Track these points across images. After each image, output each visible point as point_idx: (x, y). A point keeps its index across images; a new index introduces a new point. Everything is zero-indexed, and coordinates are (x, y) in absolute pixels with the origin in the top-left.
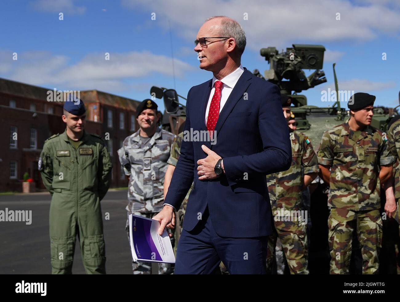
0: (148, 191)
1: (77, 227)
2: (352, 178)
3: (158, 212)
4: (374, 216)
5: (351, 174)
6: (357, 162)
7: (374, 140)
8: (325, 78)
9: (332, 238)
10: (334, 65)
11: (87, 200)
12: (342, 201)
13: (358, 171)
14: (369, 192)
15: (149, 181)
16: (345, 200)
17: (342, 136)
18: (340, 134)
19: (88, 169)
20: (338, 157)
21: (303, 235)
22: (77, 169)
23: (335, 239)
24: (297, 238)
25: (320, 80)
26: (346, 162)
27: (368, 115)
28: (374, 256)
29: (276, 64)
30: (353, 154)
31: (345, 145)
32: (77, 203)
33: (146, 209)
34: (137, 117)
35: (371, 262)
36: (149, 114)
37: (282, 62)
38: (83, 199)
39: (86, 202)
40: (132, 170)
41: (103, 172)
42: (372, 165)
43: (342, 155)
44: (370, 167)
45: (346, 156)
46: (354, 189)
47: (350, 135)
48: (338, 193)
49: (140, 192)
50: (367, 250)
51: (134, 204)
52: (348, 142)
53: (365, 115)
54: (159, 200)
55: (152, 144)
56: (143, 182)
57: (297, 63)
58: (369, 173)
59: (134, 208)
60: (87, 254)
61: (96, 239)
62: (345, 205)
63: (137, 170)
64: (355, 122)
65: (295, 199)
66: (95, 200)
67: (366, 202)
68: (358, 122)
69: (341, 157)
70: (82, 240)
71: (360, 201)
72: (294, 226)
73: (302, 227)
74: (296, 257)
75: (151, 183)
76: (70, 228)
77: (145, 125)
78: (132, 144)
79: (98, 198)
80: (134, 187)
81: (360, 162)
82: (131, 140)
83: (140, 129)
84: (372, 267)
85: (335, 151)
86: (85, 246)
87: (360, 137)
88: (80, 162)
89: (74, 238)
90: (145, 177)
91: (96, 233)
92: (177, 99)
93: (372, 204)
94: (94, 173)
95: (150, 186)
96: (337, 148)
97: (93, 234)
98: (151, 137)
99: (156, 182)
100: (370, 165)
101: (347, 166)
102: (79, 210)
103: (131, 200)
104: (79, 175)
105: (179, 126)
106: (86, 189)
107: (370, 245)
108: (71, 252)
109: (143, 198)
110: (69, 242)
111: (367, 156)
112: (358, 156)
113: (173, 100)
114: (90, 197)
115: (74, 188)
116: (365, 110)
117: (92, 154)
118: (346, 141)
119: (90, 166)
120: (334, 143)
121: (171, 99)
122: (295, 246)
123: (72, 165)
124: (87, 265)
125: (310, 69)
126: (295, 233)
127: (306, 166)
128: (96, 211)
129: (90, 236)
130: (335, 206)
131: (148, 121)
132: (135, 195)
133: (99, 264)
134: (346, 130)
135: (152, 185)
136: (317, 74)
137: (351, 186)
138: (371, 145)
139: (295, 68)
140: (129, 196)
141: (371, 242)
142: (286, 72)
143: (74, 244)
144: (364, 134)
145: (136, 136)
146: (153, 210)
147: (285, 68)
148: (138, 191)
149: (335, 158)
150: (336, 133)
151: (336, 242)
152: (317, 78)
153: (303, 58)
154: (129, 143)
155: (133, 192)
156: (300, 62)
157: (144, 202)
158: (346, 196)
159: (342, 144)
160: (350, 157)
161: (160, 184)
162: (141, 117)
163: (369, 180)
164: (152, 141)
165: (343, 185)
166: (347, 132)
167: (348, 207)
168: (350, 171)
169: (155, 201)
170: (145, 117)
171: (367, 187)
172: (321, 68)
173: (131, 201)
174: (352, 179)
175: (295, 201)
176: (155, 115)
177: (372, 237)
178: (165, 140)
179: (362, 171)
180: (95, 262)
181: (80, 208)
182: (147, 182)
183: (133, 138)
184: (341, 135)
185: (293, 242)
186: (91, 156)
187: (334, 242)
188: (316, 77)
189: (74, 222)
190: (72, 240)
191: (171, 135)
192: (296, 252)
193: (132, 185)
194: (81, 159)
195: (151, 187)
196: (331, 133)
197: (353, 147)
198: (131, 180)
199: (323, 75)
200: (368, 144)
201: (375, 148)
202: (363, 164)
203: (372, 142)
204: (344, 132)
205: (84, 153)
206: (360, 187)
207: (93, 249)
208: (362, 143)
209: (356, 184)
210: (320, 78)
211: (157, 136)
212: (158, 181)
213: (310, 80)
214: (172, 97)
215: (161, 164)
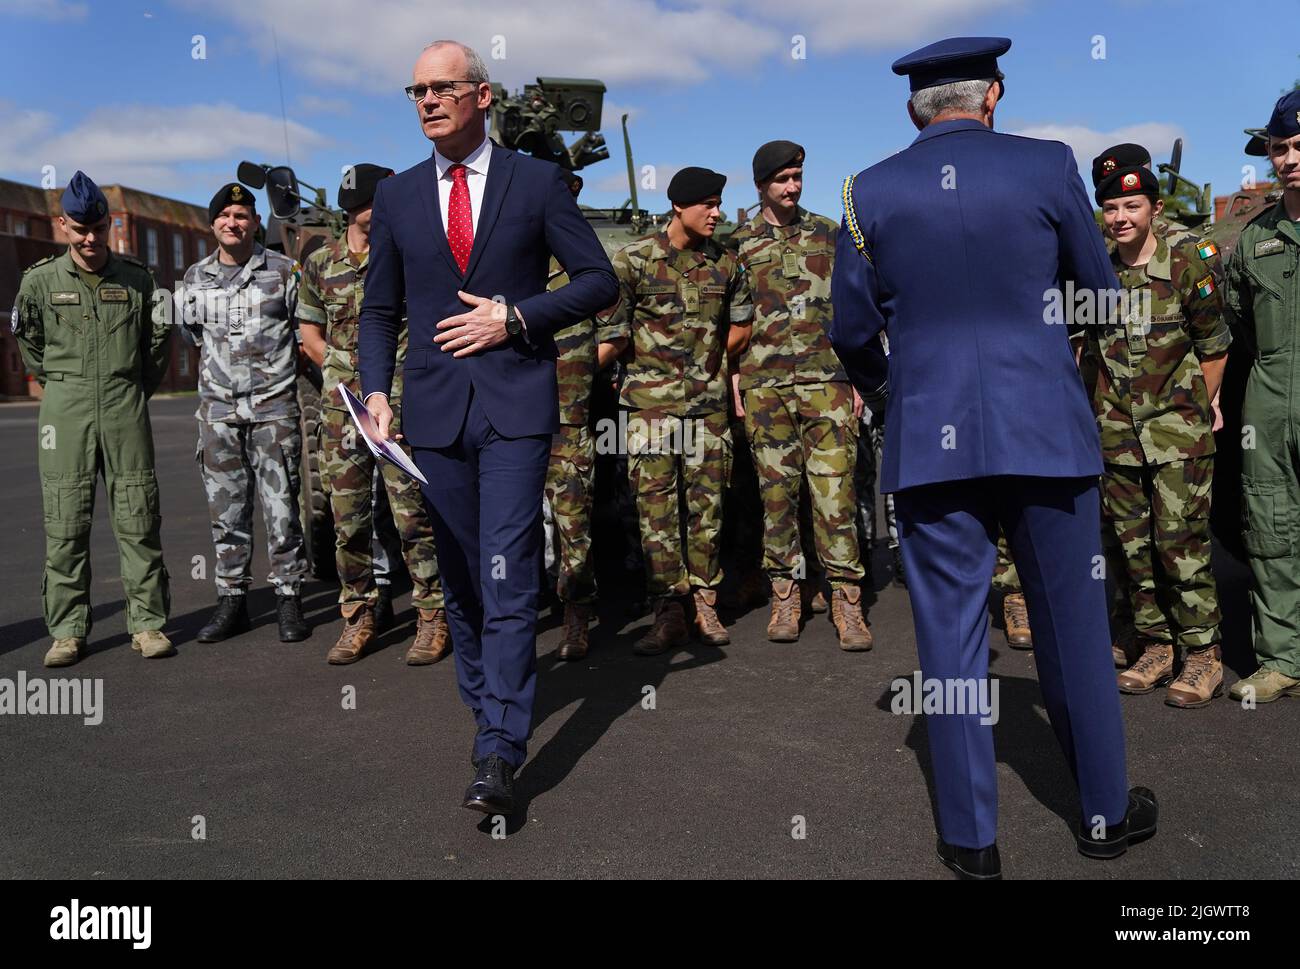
0: (241, 377)
1: (99, 453)
2: (673, 348)
3: (263, 421)
4: (717, 424)
5: (671, 340)
6: (684, 315)
7: (719, 270)
8: (605, 149)
9: (636, 472)
10: (625, 118)
11: (119, 397)
12: (651, 394)
13: (686, 335)
14: (705, 376)
15: (242, 356)
16: (657, 393)
17: (654, 261)
18: (650, 255)
19: (119, 333)
20: (645, 304)
21: (587, 465)
22: (97, 333)
23: (643, 473)
24: (573, 470)
25: (596, 153)
26: (662, 315)
27: (709, 216)
28: (714, 504)
29: (502, 118)
30: (676, 299)
31: (660, 280)
32: (98, 402)
33: (237, 416)
34: (213, 223)
35: (707, 516)
36: (238, 216)
37: (516, 115)
38: (111, 395)
39: (118, 400)
40: (205, 334)
41: (153, 341)
42: (714, 323)
43: (653, 299)
44: (710, 327)
45: (661, 303)
46: (676, 371)
47: (670, 259)
48: (643, 378)
49: (223, 380)
50: (700, 492)
51: (211, 405)
52: (666, 274)
53: (703, 216)
54: (264, 396)
55: (246, 279)
56: (229, 359)
57: (547, 118)
58: (708, 339)
59: (212, 413)
60: (121, 509)
61: (139, 477)
62: (658, 404)
63: (217, 335)
64: (682, 228)
65: (575, 388)
66: (137, 397)
67: (700, 398)
68: (688, 230)
69: (652, 304)
70: (109, 480)
71: (689, 396)
72: (569, 446)
73: (586, 449)
74: (571, 510)
75: (246, 361)
76: (84, 453)
77: (229, 239)
78: (202, 279)
79: (143, 394)
80: (209, 369)
81: (690, 314)
82: (201, 271)
83: (220, 247)
84: (709, 527)
85: (638, 291)
86: (116, 493)
87: (692, 264)
88: (103, 316)
89: (93, 477)
90: (234, 349)
91: (140, 465)
92: (295, 189)
93: (713, 401)
94: (134, 341)
95: (244, 367)
96: (643, 284)
97: (134, 467)
98: (242, 264)
99: (258, 358)
100: (710, 322)
101: (663, 324)
102: (101, 416)
103: (205, 397)
104: (100, 347)
105: (301, 246)
106: (117, 374)
107: (706, 482)
108: (88, 505)
109: (230, 393)
110: (82, 483)
111: (704, 302)
112: (686, 303)
113: (287, 190)
114: (125, 390)
115: (92, 372)
116: (704, 206)
117: (129, 302)
118: (663, 271)
119: (125, 325)
120: (637, 274)
121: (283, 188)
122: (568, 486)
123: (86, 322)
124: (122, 531)
125: (574, 131)
126: (570, 461)
127: (606, 325)
128: (139, 421)
129: (126, 473)
130: (635, 404)
131: (235, 230)
132: (212, 386)
133: (148, 529)
134: (662, 248)
135: (249, 365)
136: (588, 141)
137: (670, 365)
138: (712, 280)
139: (542, 127)
140: (200, 388)
141: (709, 477)
142: (523, 136)
143: (93, 488)
144: (699, 258)
145: (210, 263)
146: (253, 419)
147: (522, 127)
148: (220, 378)
149: (639, 305)
150: (642, 253)
151: (645, 478)
152: (590, 149)
153: (560, 106)
154: (197, 278)
155: (208, 381)
156: (552, 115)
157: (233, 401)
158: (658, 384)
159: (654, 277)
160: (670, 304)
161: (267, 363)
162: (220, 221)
163: (707, 354)
164: (246, 274)
165: (654, 361)
166: (663, 252)
167: (664, 408)
168: (669, 333)
169: (257, 399)
170: (230, 221)
171: (703, 366)
172: (598, 129)
173: (205, 400)
174: (674, 350)
175: (574, 393)
176: (250, 217)
177: (712, 465)
178: (273, 270)
179: (694, 334)
180: (138, 527)
181: (106, 411)
182: (238, 360)
183: (204, 266)
184: (653, 258)
185: (565, 478)
186: (126, 306)
187: (641, 479)
188: (586, 146)
189: (92, 443)
190: (90, 479)
191: (286, 261)
192: (570, 499)
193: (205, 367)
194: (103, 310)
195: (248, 369)
196: (631, 254)
197: (675, 284)
198: (202, 356)
199: (602, 142)
200: (706, 279)
201: (720, 287)
202: (695, 319)
203: (714, 274)
204: (658, 252)
205: (110, 299)
206: (689, 366)
207: (134, 498)
208: (693, 277)
209: (680, 360)
210: (595, 151)
211: (256, 262)
212: (261, 357)
213: (575, 153)
214: (285, 183)
215: (266, 321)
